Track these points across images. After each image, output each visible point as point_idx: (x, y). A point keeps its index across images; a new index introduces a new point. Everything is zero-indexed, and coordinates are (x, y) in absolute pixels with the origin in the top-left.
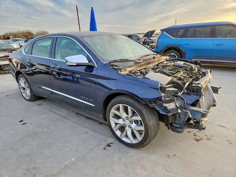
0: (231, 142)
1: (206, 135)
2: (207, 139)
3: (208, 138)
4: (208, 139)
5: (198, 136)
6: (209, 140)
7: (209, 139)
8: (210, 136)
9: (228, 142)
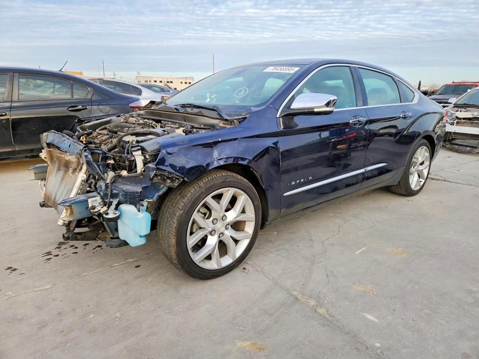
0: (9, 270)
1: (57, 255)
2: (51, 252)
3: (51, 254)
4: (49, 253)
5: (69, 248)
6: (47, 253)
7: (48, 255)
8: (50, 258)
9: (14, 268)
